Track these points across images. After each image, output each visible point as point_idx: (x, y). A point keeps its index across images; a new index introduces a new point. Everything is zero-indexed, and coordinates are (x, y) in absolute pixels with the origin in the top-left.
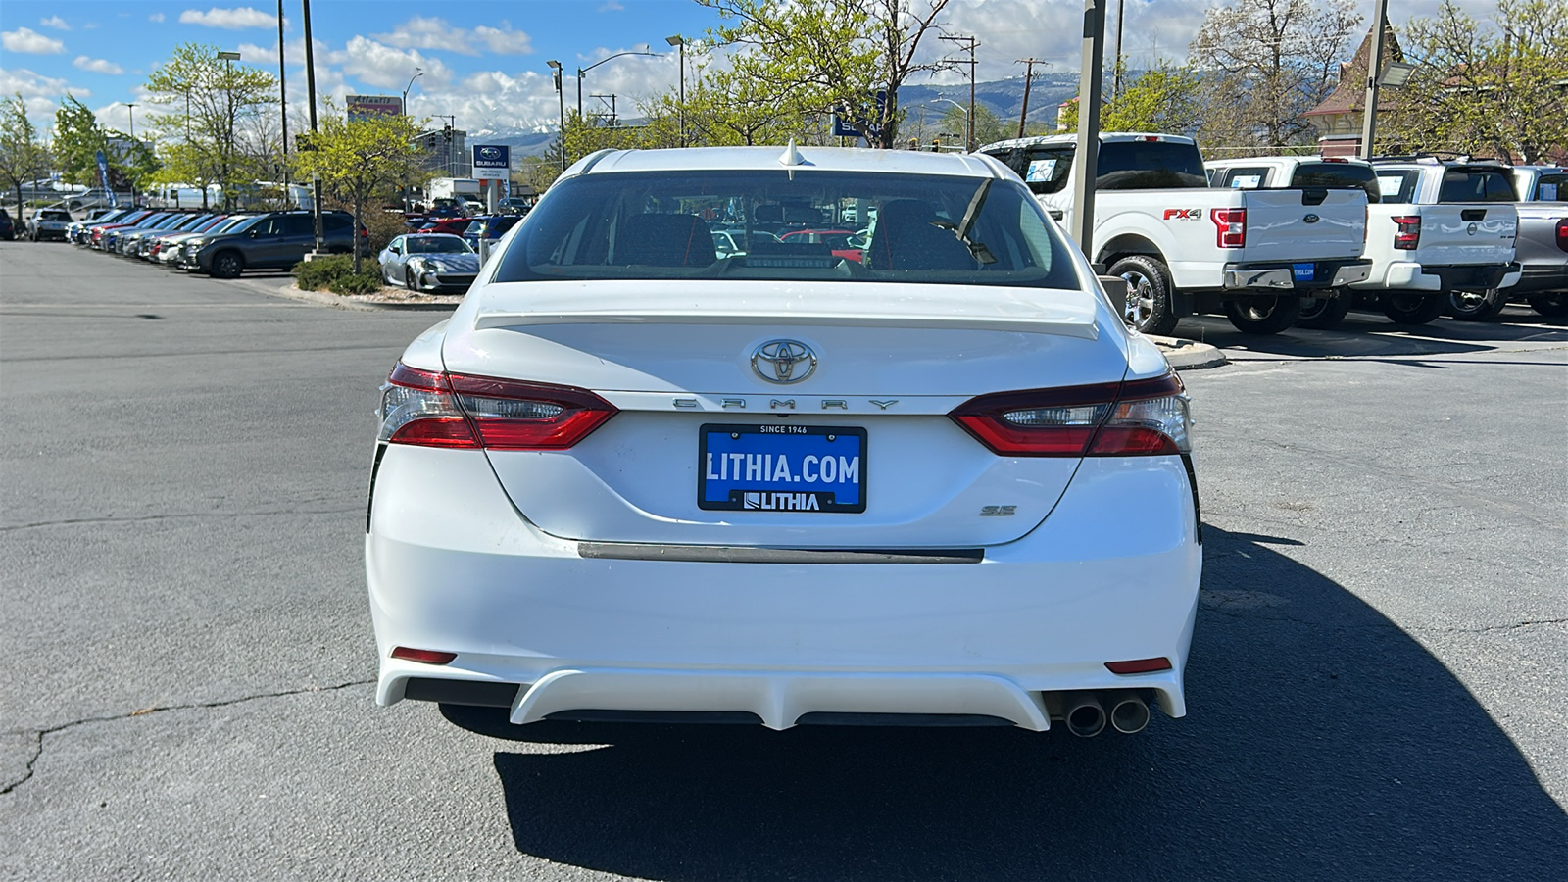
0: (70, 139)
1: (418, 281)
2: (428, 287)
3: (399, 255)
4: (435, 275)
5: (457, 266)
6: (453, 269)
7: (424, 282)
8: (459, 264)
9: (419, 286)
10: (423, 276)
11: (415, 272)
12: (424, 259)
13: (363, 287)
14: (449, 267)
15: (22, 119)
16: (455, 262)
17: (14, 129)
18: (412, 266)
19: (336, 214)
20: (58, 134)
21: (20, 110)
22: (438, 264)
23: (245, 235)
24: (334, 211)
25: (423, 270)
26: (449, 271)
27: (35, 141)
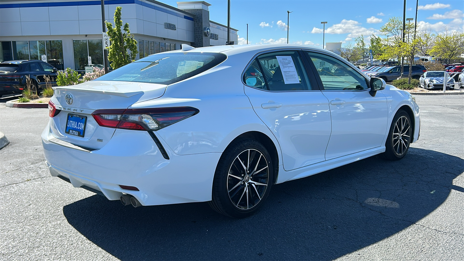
0: (373, 47)
1: (427, 86)
2: (430, 88)
3: (424, 78)
4: (432, 84)
5: (440, 81)
6: (439, 82)
7: (429, 86)
8: (442, 81)
9: (427, 88)
10: (429, 84)
11: (426, 83)
12: (430, 79)
13: (408, 88)
14: (437, 82)
15: (362, 42)
16: (440, 80)
17: (360, 45)
18: (426, 81)
19: (417, 66)
20: (370, 45)
21: (362, 39)
22: (434, 80)
23: (388, 73)
24: (416, 65)
25: (429, 83)
26: (437, 83)
27: (365, 47)
